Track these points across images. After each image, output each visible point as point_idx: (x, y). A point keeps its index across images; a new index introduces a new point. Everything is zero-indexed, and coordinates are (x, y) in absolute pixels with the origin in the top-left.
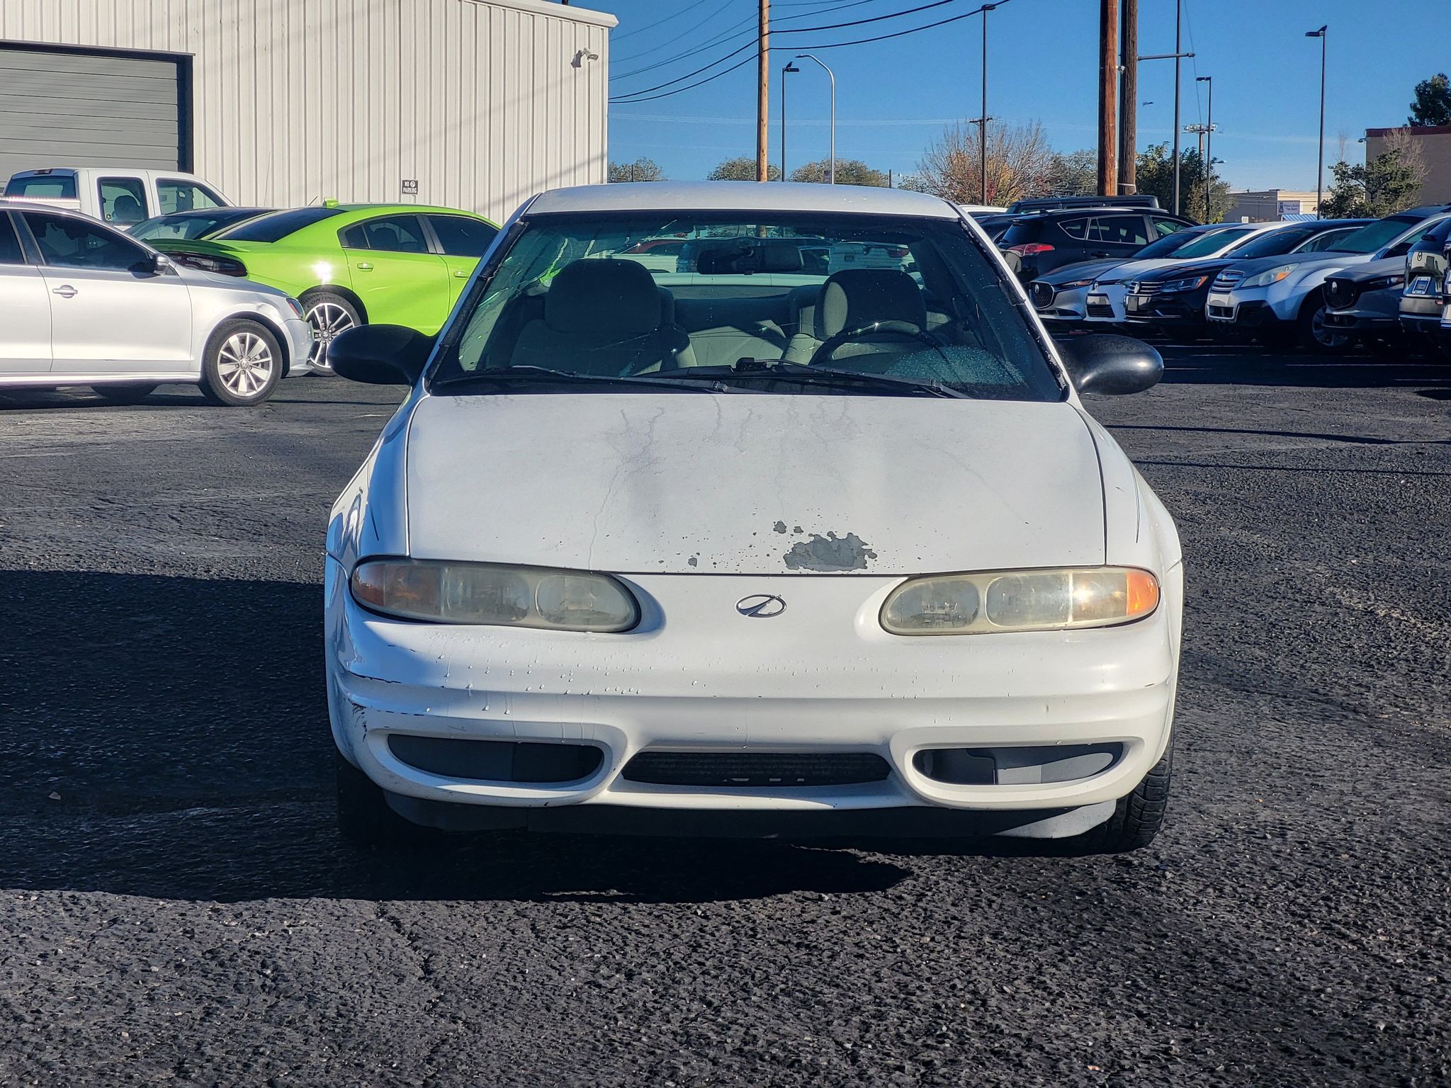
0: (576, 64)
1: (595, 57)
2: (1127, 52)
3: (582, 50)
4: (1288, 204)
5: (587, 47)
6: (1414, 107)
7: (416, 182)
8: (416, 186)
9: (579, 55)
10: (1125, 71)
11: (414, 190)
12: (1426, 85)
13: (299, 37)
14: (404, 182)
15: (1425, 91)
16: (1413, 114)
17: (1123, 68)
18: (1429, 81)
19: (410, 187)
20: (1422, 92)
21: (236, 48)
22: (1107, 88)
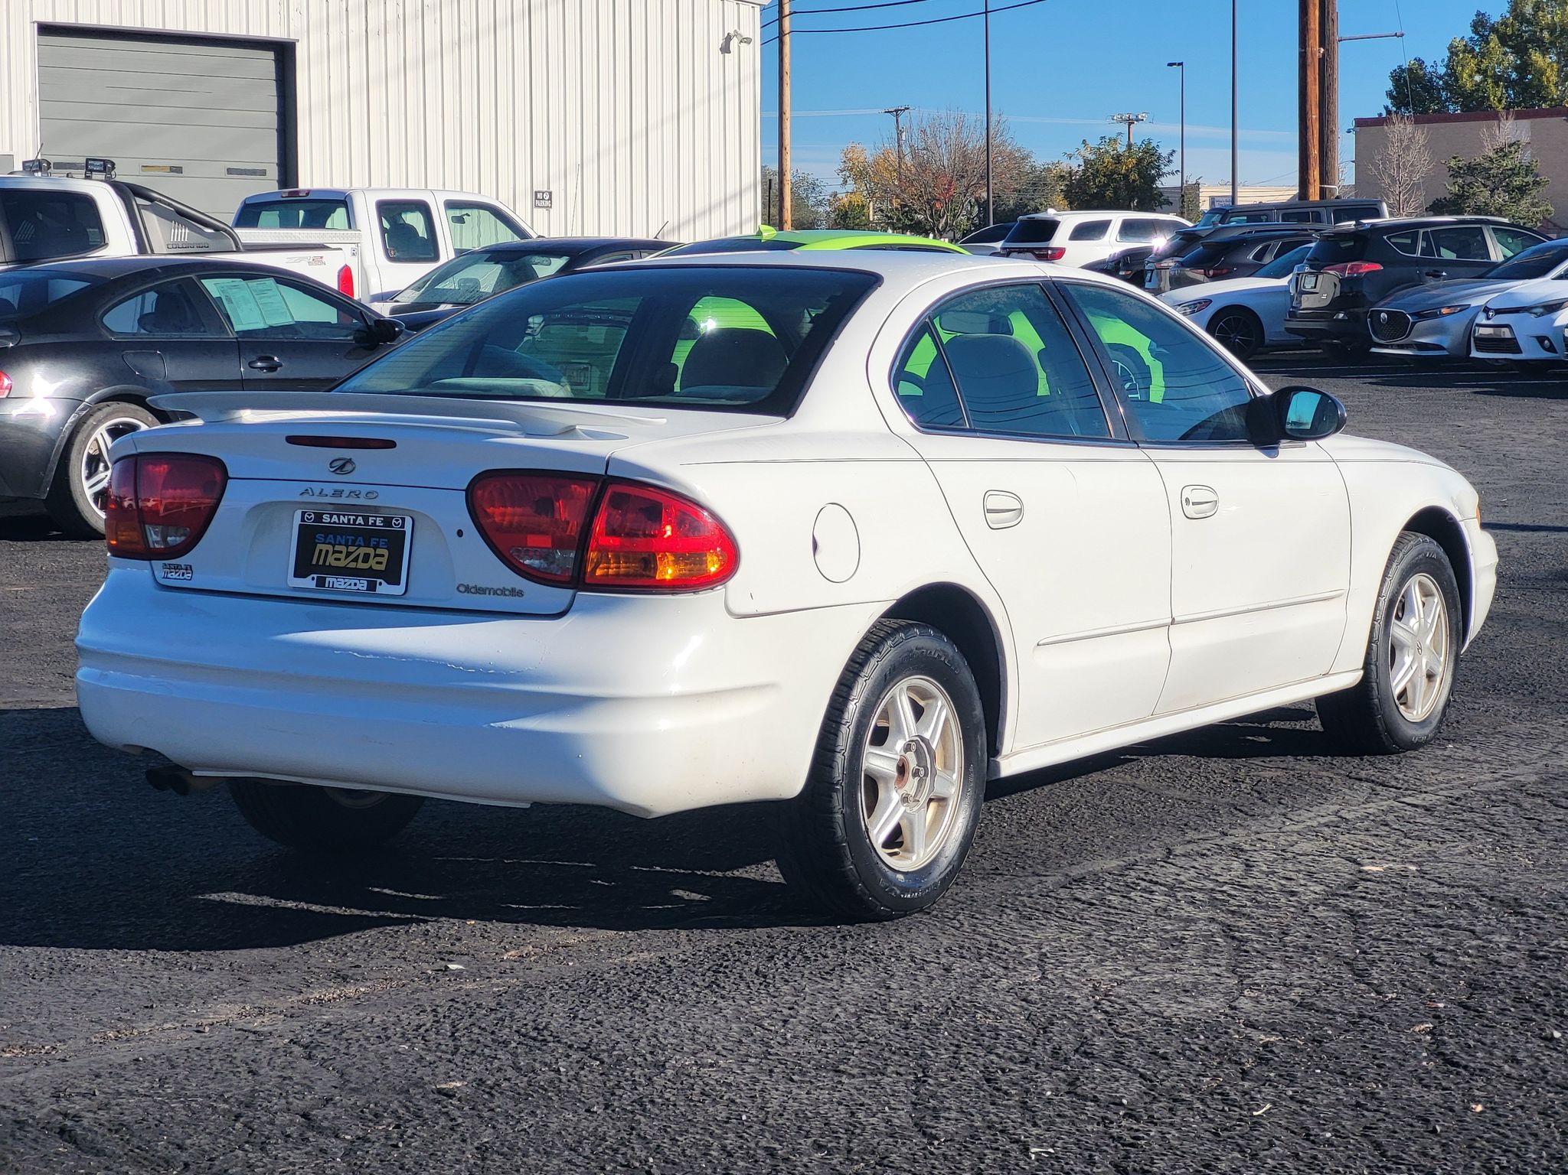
0: (725, 49)
1: (748, 41)
2: (1327, 32)
3: (732, 33)
4: (1221, 199)
5: (736, 28)
6: (1390, 95)
7: (550, 193)
8: (550, 199)
9: (728, 39)
10: (1324, 54)
11: (548, 203)
12: (1403, 71)
13: (417, 17)
14: (536, 193)
15: (1400, 77)
16: (1388, 102)
17: (1322, 50)
18: (1405, 66)
19: (543, 199)
20: (1398, 77)
21: (345, 32)
22: (1309, 73)
